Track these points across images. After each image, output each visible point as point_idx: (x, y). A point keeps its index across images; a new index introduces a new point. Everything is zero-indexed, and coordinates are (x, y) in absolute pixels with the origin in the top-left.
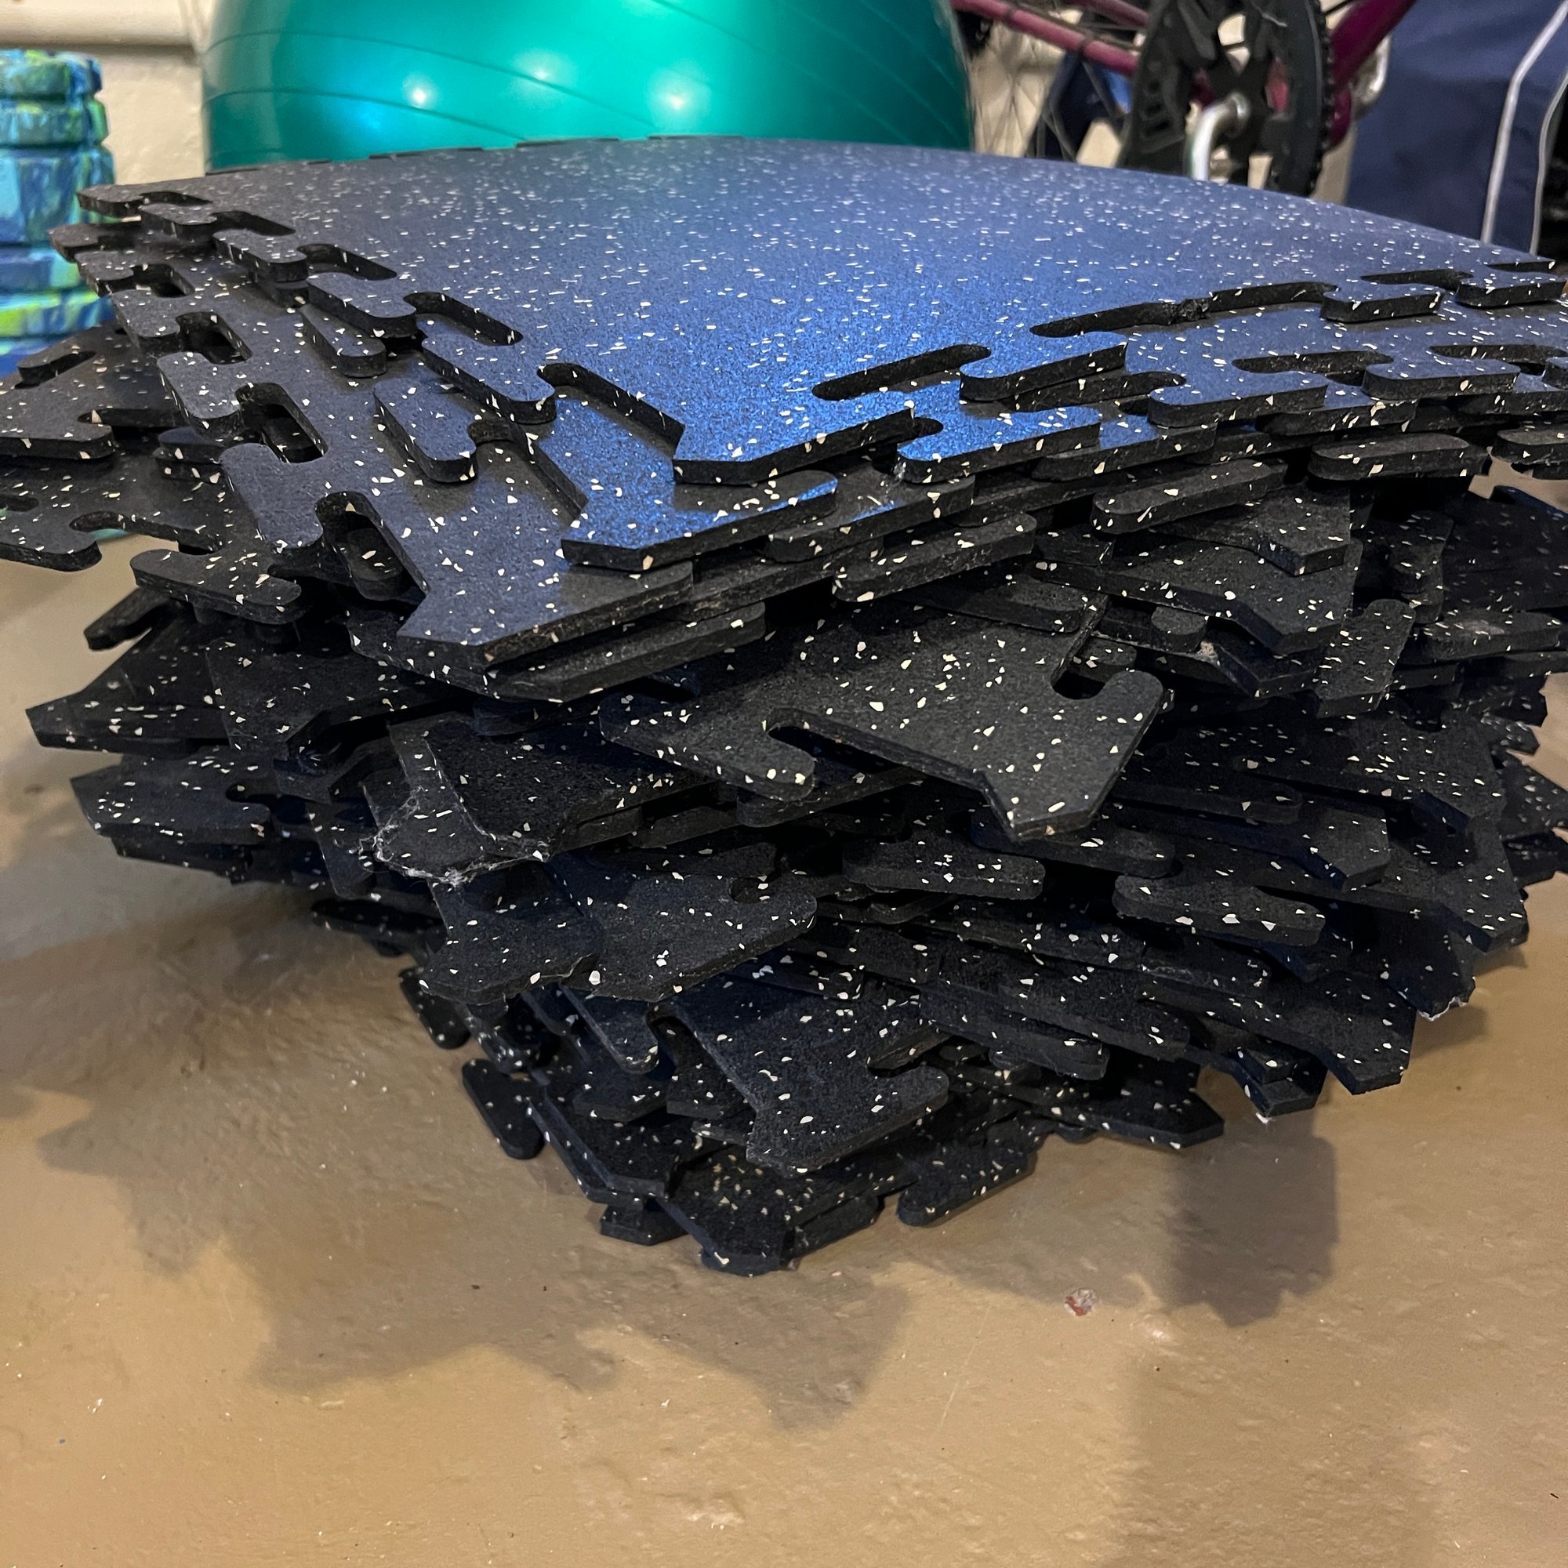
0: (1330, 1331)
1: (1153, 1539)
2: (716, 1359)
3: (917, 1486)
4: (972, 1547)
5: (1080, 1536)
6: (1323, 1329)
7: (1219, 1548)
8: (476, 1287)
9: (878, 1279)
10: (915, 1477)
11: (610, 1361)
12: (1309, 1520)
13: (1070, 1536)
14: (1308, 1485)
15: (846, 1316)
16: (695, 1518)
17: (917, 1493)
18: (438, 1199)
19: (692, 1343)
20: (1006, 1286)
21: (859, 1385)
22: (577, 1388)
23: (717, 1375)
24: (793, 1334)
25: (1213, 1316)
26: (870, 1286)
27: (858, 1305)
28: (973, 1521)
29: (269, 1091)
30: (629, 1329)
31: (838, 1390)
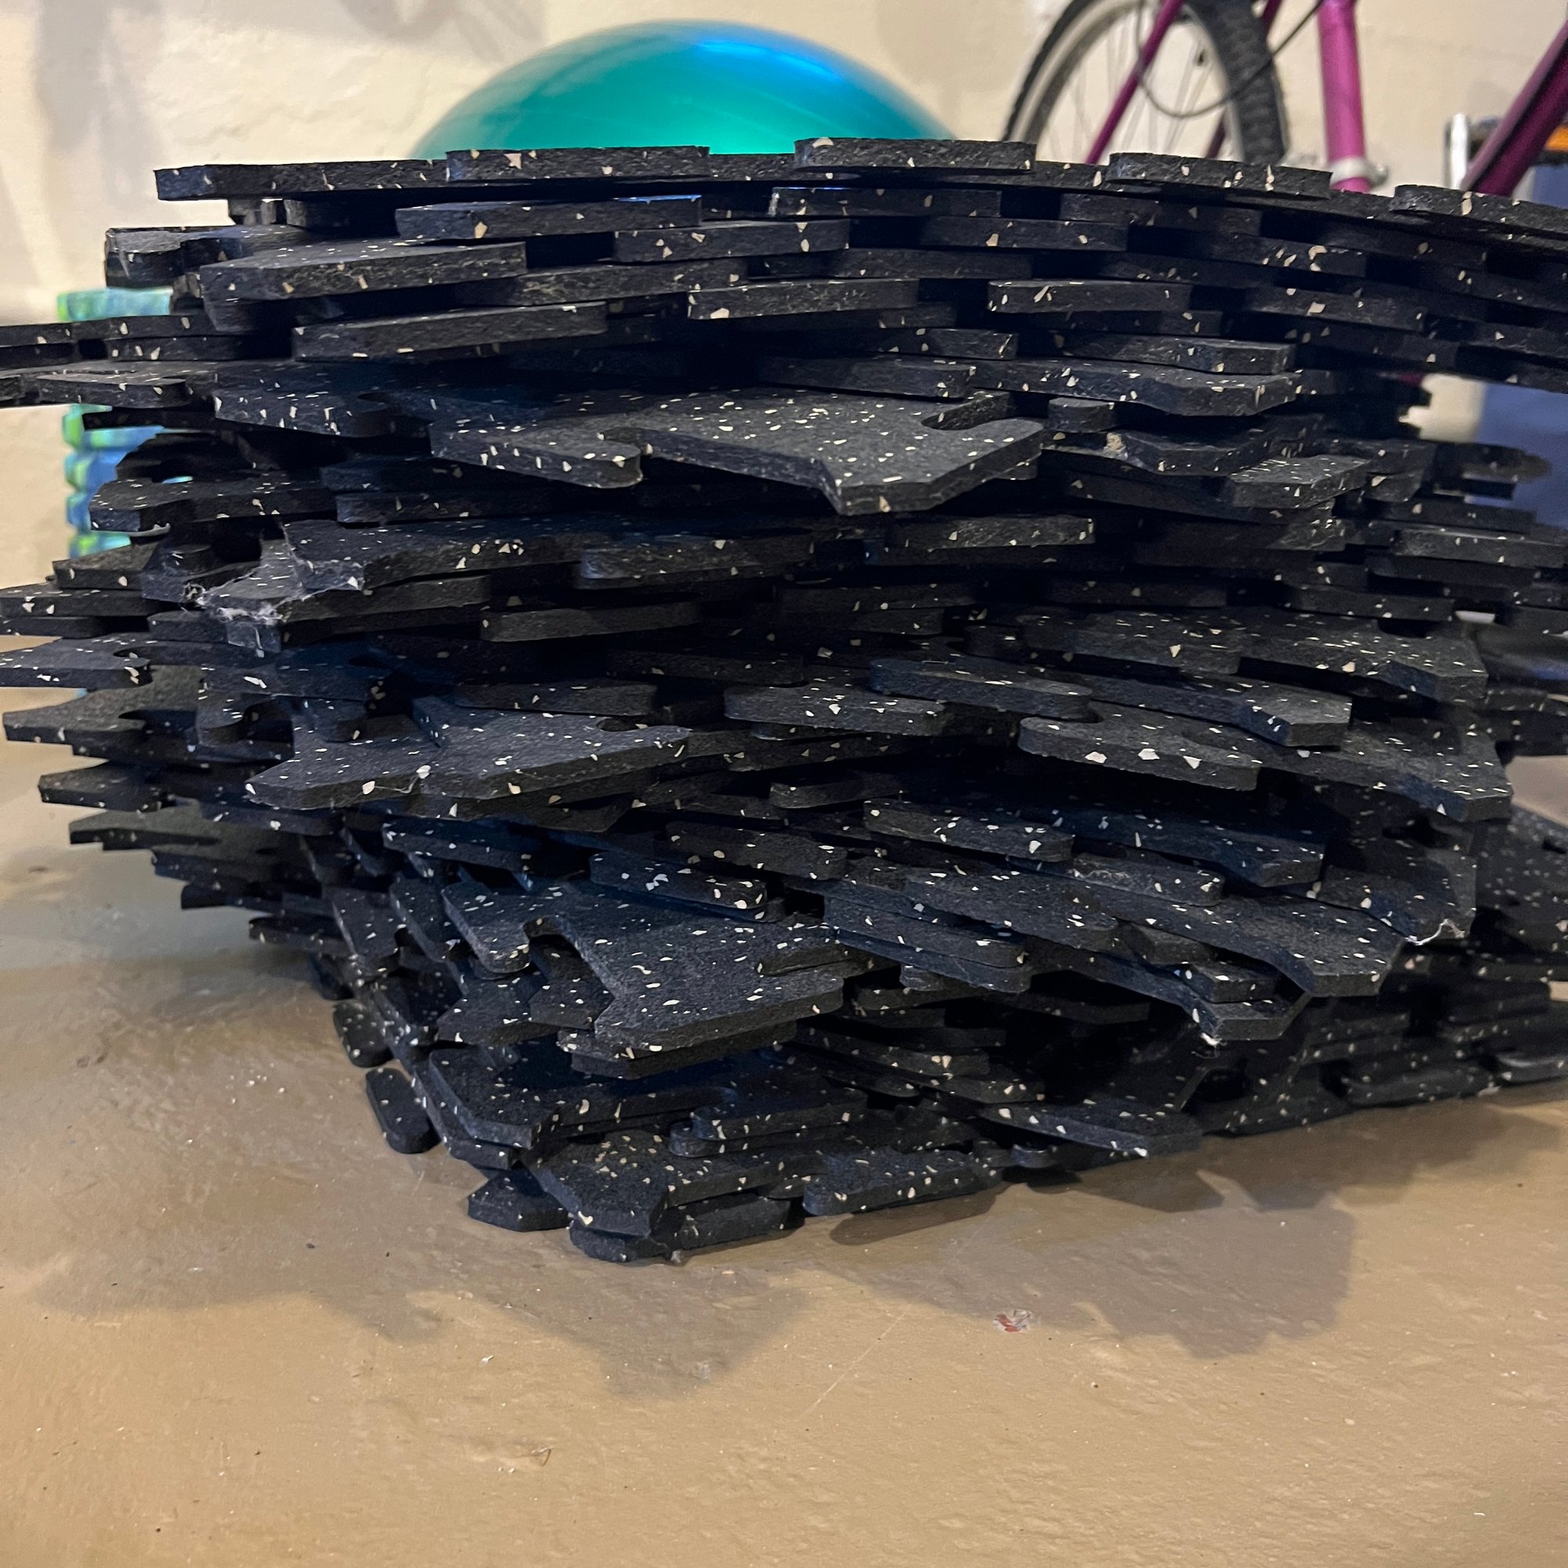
0: (1323, 1373)
1: (1052, 1537)
2: (561, 1329)
3: (764, 1460)
4: (815, 1521)
5: (957, 1524)
6: (1314, 1371)
7: (1137, 1553)
8: (311, 1246)
9: (775, 1282)
10: (764, 1452)
11: (437, 1319)
12: (1261, 1539)
13: (945, 1523)
14: (1269, 1508)
15: (728, 1307)
16: (482, 1459)
17: (762, 1466)
18: (302, 1176)
19: (538, 1314)
20: (928, 1300)
21: (722, 1364)
22: (389, 1337)
23: (557, 1343)
24: (660, 1317)
25: (1176, 1347)
26: (765, 1286)
27: (746, 1300)
28: (825, 1498)
29: (162, 1084)
30: (471, 1295)
31: (697, 1368)
